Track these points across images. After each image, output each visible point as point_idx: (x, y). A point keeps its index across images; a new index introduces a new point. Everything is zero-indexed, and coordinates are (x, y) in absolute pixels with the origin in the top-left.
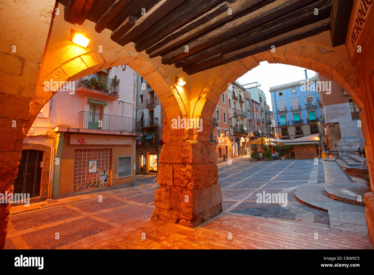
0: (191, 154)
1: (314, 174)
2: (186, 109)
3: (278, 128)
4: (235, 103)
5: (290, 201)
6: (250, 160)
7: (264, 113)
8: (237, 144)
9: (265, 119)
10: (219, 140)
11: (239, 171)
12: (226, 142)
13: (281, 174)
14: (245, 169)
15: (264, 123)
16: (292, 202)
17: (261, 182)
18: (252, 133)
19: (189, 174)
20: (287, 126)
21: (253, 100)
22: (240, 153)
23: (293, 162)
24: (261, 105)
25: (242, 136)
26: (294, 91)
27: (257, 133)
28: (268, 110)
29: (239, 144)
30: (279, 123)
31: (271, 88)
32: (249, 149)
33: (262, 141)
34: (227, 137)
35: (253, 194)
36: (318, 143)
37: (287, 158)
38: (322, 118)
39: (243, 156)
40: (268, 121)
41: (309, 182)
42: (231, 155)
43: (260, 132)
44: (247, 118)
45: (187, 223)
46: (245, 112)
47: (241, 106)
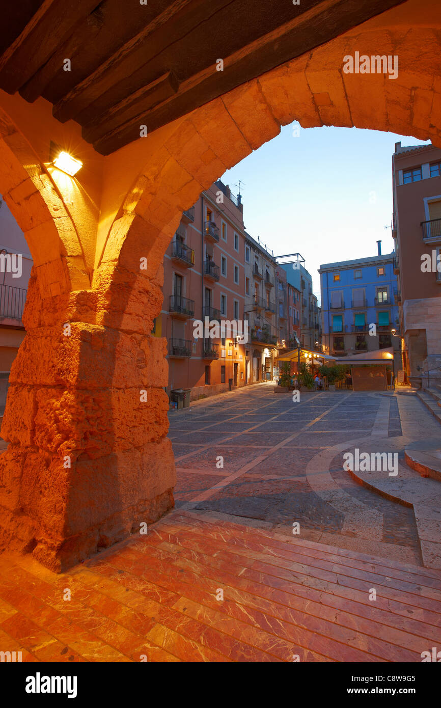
0: (76, 361)
1: (382, 417)
2: (80, 241)
3: (328, 337)
4: (257, 286)
5: (334, 478)
6: (276, 390)
7: (307, 309)
8: (255, 360)
9: (308, 320)
10: (223, 351)
11: (252, 409)
12: (234, 355)
13: (325, 416)
14: (265, 405)
15: (305, 326)
16: (338, 481)
17: (287, 432)
18: (284, 342)
19: (66, 417)
20: (342, 333)
21: (289, 285)
22: (260, 376)
23: (348, 395)
24: (304, 294)
25: (267, 347)
26: (358, 275)
27: (293, 343)
28: (314, 304)
29: (259, 360)
30: (330, 328)
31: (321, 266)
32: (276, 370)
33: (299, 356)
34: (238, 346)
35: (263, 458)
36: (391, 363)
37: (339, 389)
38: (398, 323)
39: (265, 383)
40: (313, 322)
41: (374, 433)
42: (243, 380)
43: (298, 342)
44: (278, 315)
45: (48, 555)
46: (274, 303)
47: (268, 292)
